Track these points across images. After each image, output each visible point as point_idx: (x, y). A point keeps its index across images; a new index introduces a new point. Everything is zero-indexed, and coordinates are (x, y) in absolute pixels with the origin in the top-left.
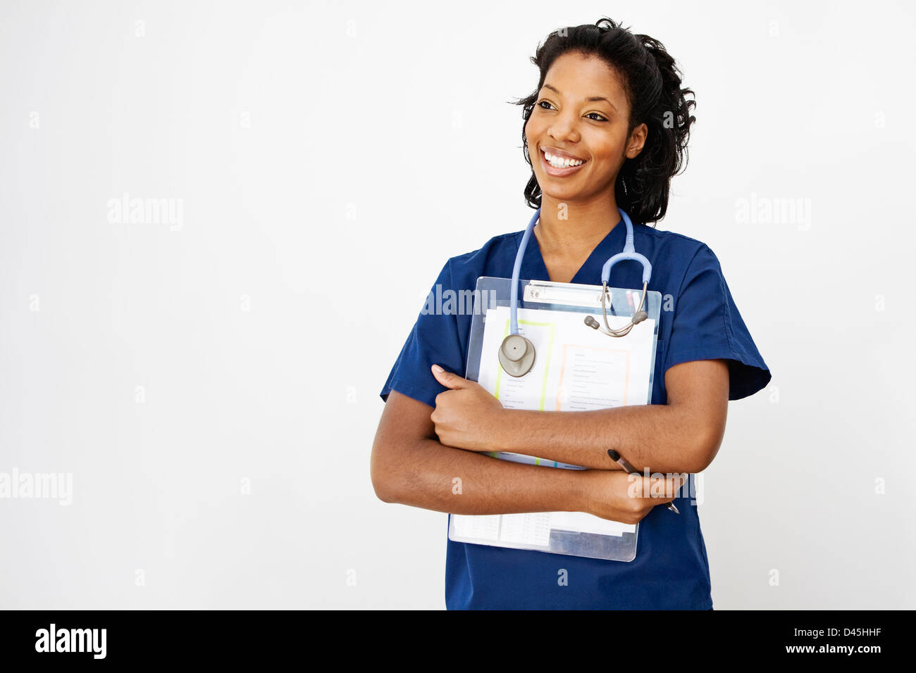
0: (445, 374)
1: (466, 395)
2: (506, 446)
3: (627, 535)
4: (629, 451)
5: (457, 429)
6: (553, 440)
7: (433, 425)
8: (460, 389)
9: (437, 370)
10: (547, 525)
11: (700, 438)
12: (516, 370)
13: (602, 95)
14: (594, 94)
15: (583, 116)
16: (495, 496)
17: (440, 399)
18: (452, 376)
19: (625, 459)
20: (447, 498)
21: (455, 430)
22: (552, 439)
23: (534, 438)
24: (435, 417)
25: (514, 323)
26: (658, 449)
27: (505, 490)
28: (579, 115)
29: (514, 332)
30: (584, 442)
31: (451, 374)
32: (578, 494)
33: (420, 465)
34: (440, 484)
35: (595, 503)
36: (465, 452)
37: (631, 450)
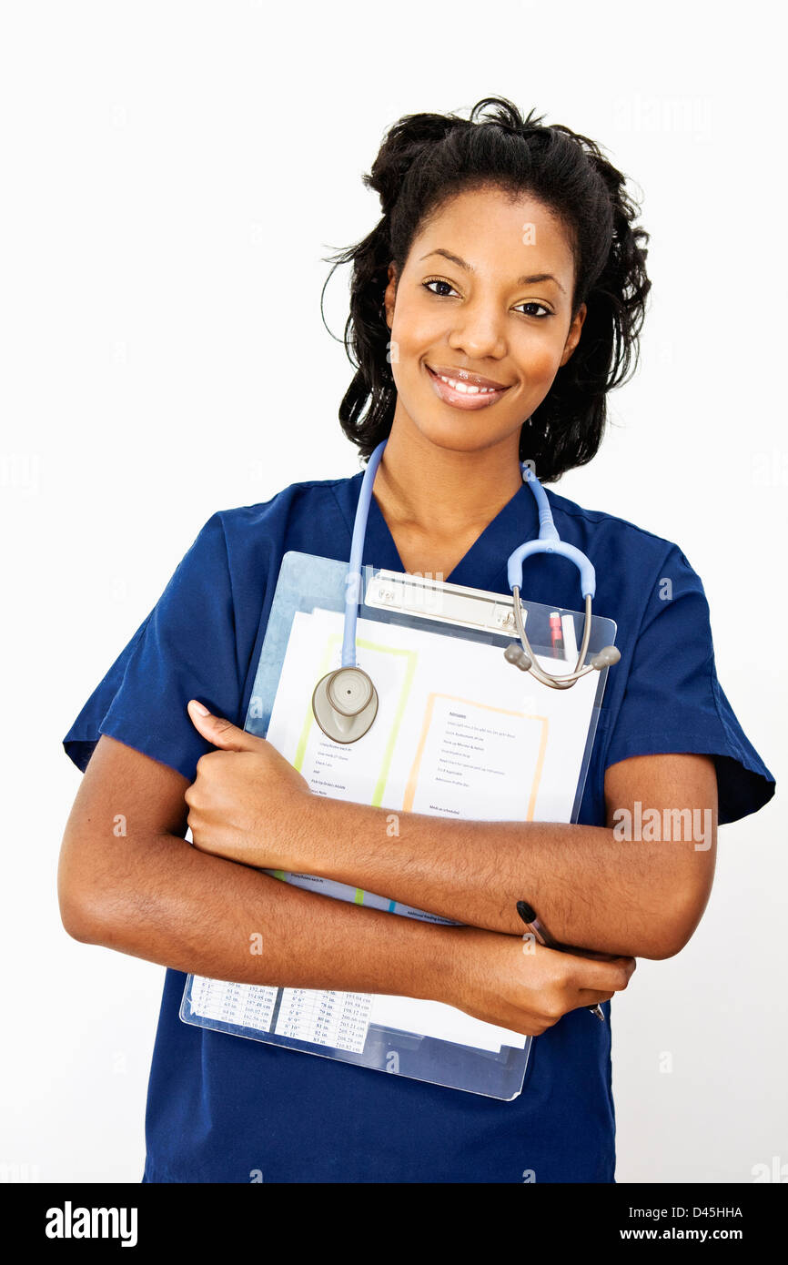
0: (212, 720)
1: (251, 763)
2: (319, 865)
3: (509, 1051)
4: (551, 906)
5: (233, 823)
6: (410, 868)
7: (186, 809)
8: (240, 750)
9: (197, 711)
10: (365, 1015)
11: (681, 898)
12: (341, 729)
13: (546, 270)
14: (533, 269)
15: (510, 309)
16: (293, 956)
17: (206, 765)
18: (224, 725)
19: (542, 922)
20: (205, 949)
21: (228, 826)
22: (410, 865)
23: (377, 858)
24: (192, 797)
25: (349, 647)
26: (605, 909)
27: (314, 948)
28: (504, 307)
29: (348, 662)
30: (471, 879)
31: (224, 721)
32: (443, 970)
33: (162, 883)
34: (194, 922)
35: (472, 991)
36: (242, 869)
37: (556, 905)
